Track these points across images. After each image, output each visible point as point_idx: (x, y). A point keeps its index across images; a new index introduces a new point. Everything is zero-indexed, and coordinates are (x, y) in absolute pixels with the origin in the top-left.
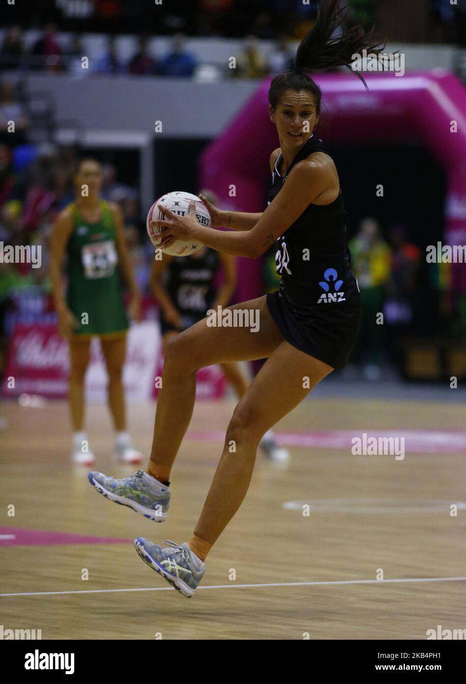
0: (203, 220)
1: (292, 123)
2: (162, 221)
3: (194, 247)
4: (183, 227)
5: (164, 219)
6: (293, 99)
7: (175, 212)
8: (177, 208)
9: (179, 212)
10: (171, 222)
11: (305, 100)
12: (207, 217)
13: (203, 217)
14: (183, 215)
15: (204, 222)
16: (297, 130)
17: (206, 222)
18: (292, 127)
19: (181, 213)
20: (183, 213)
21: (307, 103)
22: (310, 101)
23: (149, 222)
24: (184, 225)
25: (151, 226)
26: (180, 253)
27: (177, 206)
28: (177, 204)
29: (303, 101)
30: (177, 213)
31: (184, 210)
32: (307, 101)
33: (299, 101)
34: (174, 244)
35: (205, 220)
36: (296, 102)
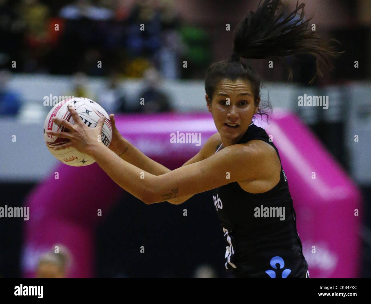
0: (105, 139)
1: (229, 114)
2: (66, 121)
3: (84, 161)
4: (85, 137)
5: (68, 121)
6: (228, 88)
7: (82, 119)
8: (85, 117)
9: (86, 121)
10: (75, 127)
11: (241, 90)
12: (109, 139)
13: (106, 137)
14: (89, 126)
15: (105, 141)
16: (234, 122)
17: (107, 142)
18: (229, 118)
19: (88, 123)
20: (90, 124)
21: (243, 92)
22: (246, 90)
23: (52, 116)
24: (87, 136)
25: (51, 121)
26: (67, 160)
27: (86, 114)
28: (87, 112)
29: (239, 90)
30: (84, 121)
31: (92, 122)
32: (243, 90)
33: (235, 90)
34: (67, 150)
35: (106, 141)
36: (232, 92)
